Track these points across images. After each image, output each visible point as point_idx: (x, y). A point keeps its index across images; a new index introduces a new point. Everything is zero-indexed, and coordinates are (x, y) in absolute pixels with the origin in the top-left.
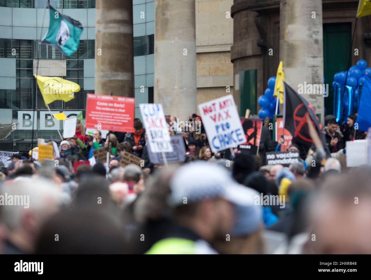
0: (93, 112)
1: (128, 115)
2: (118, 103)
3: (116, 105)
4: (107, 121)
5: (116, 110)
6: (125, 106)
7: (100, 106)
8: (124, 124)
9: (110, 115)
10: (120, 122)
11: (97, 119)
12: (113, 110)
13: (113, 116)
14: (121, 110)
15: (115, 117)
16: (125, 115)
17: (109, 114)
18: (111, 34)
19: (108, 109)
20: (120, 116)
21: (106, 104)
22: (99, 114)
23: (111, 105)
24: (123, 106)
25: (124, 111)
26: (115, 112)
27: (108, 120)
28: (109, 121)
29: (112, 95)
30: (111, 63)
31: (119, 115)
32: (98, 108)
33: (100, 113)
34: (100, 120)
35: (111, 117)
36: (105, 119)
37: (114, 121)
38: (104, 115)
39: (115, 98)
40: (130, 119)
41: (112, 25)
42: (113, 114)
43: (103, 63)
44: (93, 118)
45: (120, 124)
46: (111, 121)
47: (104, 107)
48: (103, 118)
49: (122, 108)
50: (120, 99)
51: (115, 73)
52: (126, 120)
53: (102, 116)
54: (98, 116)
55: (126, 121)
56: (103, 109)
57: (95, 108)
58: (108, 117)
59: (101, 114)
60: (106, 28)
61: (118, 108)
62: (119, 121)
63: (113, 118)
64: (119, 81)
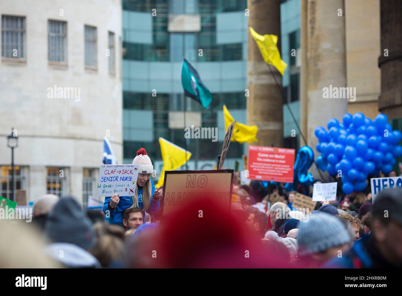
0: (254, 163)
1: (288, 166)
2: (279, 154)
3: (276, 156)
4: (268, 172)
5: (277, 161)
6: (286, 157)
7: (261, 158)
8: (285, 175)
9: (271, 166)
10: (280, 173)
11: (258, 170)
12: (273, 161)
13: (274, 167)
14: (281, 161)
15: (276, 168)
16: (285, 166)
17: (269, 165)
18: (262, 85)
19: (268, 160)
20: (281, 167)
21: (267, 156)
22: (261, 166)
23: (271, 156)
24: (283, 157)
25: (284, 162)
26: (275, 163)
27: (269, 170)
28: (270, 172)
29: (272, 146)
30: (262, 113)
31: (279, 166)
32: (259, 159)
33: (261, 164)
34: (261, 171)
35: (272, 168)
36: (266, 170)
37: (274, 172)
38: (265, 166)
39: (276, 149)
40: (290, 169)
41: (264, 76)
42: (274, 165)
43: (255, 114)
44: (255, 169)
45: (281, 174)
46: (272, 172)
47: (265, 158)
48: (265, 169)
49: (283, 160)
50: (281, 150)
51: (266, 123)
52: (286, 170)
53: (263, 167)
54: (259, 167)
55: (286, 172)
56: (265, 160)
57: (256, 159)
58: (269, 168)
59: (262, 166)
60: (257, 79)
61: (279, 159)
62: (279, 171)
63: (274, 169)
64: (270, 131)
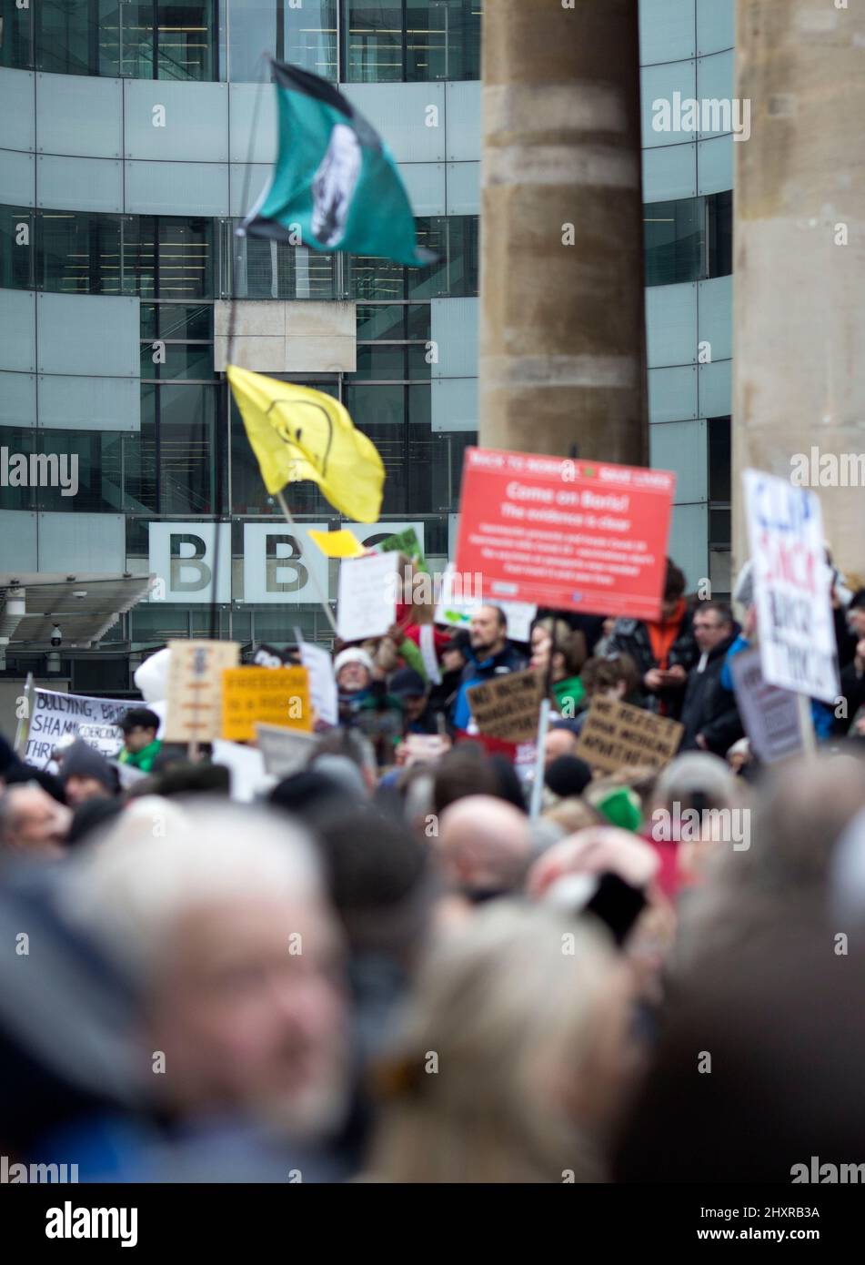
0: (487, 528)
1: (641, 546)
2: (602, 491)
3: (589, 500)
4: (549, 567)
5: (591, 521)
6: (632, 505)
7: (519, 503)
8: (621, 584)
9: (563, 543)
10: (605, 573)
11: (503, 556)
12: (576, 520)
13: (576, 546)
14: (608, 523)
15: (584, 553)
16: (628, 545)
17: (557, 536)
18: (546, 192)
19: (552, 516)
20: (606, 549)
21: (546, 496)
22: (515, 538)
23: (567, 498)
24: (618, 504)
25: (622, 526)
26: (584, 530)
27: (550, 561)
28: (557, 568)
29: (574, 455)
30: (546, 317)
31: (600, 542)
32: (509, 510)
33: (518, 531)
34: (515, 563)
35: (567, 550)
36: (538, 559)
37: (576, 570)
38: (534, 540)
39: (590, 467)
40: (649, 560)
41: (550, 153)
42: (576, 539)
43: (514, 317)
44: (488, 553)
45: (607, 580)
46: (566, 569)
47: (539, 505)
48: (533, 553)
49: (616, 515)
50: (612, 475)
51: (564, 359)
52: (631, 564)
53: (527, 545)
54: (508, 543)
55: (633, 571)
56: (534, 515)
57: (499, 510)
58: (554, 549)
59: (524, 538)
60: (525, 165)
61: (599, 513)
62: (599, 567)
63: (574, 556)
64: (582, 392)
